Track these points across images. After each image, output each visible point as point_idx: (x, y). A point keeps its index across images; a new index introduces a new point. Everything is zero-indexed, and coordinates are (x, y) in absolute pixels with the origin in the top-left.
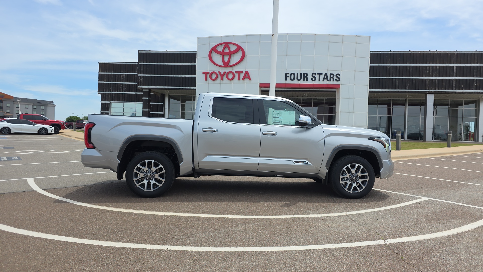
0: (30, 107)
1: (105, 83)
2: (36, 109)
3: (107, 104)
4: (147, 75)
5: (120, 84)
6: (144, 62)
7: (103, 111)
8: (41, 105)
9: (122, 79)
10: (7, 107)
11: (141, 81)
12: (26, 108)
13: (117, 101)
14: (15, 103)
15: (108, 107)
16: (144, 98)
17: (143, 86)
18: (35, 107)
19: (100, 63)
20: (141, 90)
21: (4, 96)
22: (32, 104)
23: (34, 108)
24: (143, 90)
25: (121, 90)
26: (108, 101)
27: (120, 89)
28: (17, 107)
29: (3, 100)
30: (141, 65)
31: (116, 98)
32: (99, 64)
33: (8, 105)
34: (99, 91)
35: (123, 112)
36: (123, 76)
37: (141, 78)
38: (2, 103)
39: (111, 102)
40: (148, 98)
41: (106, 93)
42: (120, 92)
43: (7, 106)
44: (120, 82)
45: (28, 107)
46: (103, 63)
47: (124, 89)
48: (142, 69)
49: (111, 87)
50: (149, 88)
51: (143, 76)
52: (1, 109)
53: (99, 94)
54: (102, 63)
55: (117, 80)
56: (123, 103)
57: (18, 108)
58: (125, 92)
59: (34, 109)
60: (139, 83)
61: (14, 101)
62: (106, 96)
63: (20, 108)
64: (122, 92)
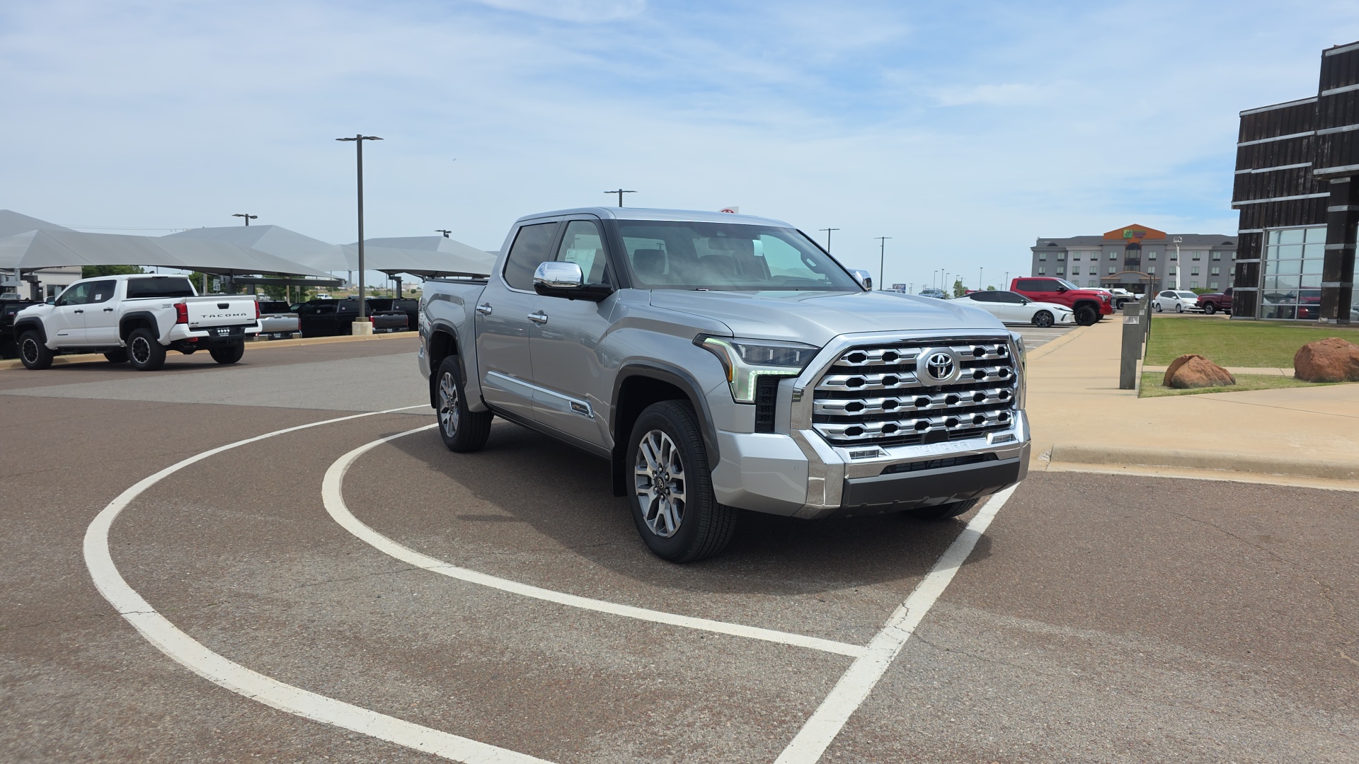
0: (1205, 257)
1: (1254, 172)
2: (1219, 260)
3: (1255, 236)
4: (1345, 129)
5: (1299, 168)
6: (1338, 87)
7: (1243, 258)
8: (1231, 249)
9: (1304, 151)
10: (1150, 259)
11: (1323, 152)
12: (1194, 260)
13: (1286, 225)
14: (1168, 248)
15: (1256, 245)
16: (1331, 209)
17: (1331, 166)
18: (1217, 255)
19: (1242, 114)
20: (1323, 183)
21: (1144, 234)
22: (1210, 248)
23: (1215, 257)
24: (1332, 181)
25: (1301, 188)
26: (1259, 228)
27: (1297, 185)
28: (1172, 260)
29: (1141, 243)
30: (1328, 97)
31: (1283, 214)
32: (1242, 117)
33: (1152, 255)
34: (1235, 199)
35: (1300, 256)
36: (1309, 141)
37: (1324, 144)
38: (1139, 251)
39: (1266, 230)
40: (1345, 208)
41: (1254, 204)
42: (1296, 195)
43: (1151, 257)
44: (1299, 163)
45: (1198, 257)
46: (1253, 112)
47: (1310, 184)
48: (1331, 111)
49: (1269, 183)
50: (1349, 172)
51: (1333, 135)
52: (1138, 267)
53: (1235, 207)
54: (1249, 113)
55: (1289, 159)
56: (1303, 231)
57: (1176, 260)
58: (1311, 193)
59: (1214, 260)
60: (1319, 160)
61: (1166, 243)
62: (1253, 213)
63: (1178, 262)
64: (1304, 194)
